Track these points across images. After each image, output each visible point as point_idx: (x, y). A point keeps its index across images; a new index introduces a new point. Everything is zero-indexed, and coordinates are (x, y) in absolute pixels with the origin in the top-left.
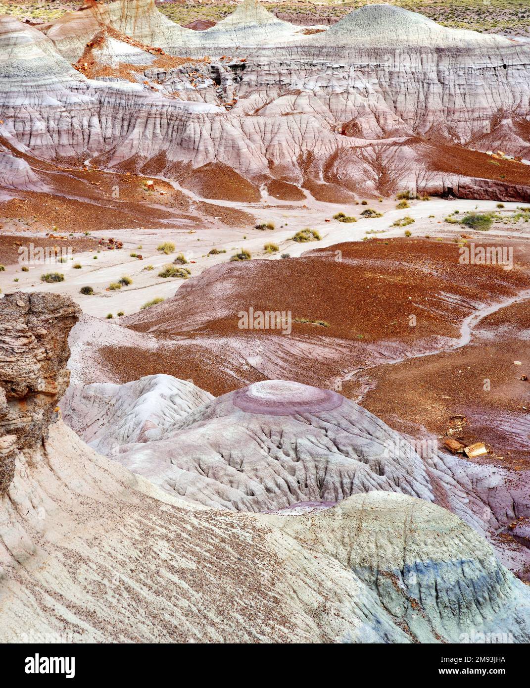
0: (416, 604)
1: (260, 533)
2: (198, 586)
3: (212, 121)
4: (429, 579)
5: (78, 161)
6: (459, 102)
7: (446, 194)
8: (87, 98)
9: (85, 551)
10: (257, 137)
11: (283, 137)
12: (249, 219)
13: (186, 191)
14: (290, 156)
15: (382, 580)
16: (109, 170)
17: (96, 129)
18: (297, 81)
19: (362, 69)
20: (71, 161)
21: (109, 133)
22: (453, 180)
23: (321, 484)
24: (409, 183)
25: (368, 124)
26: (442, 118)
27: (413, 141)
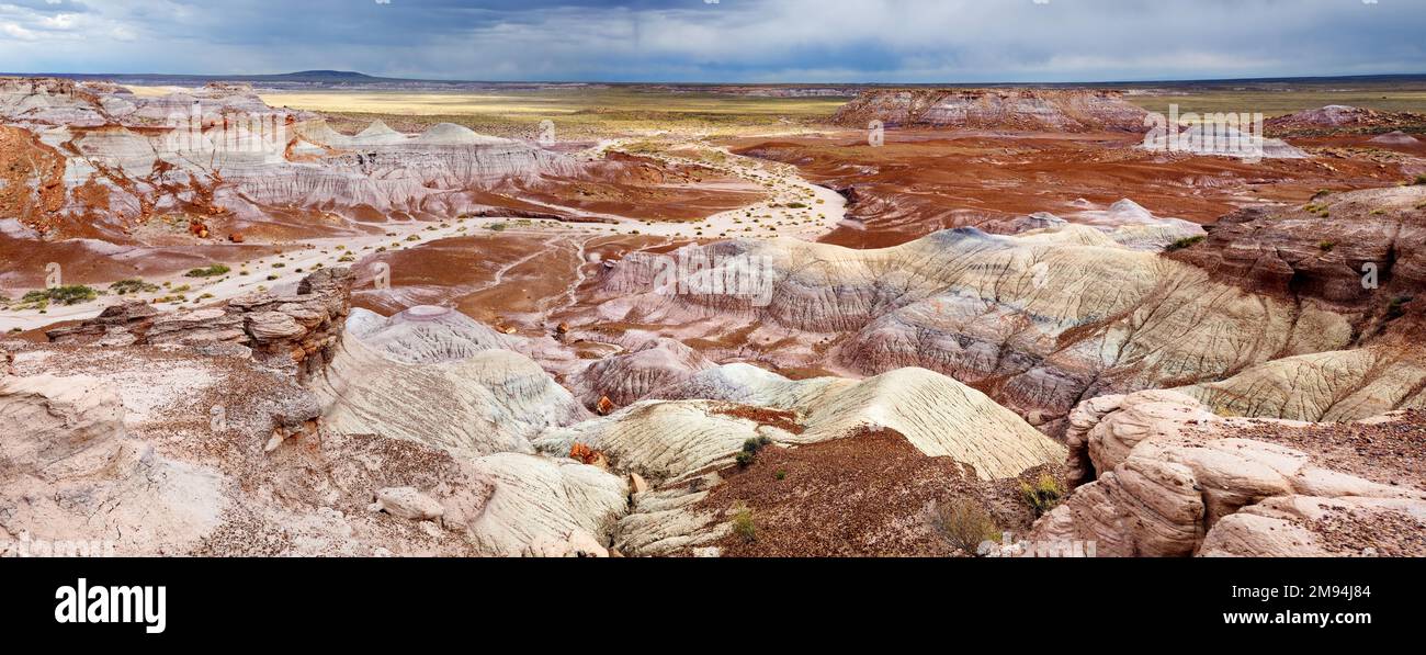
0: (511, 396)
1: (442, 372)
2: (422, 397)
3: (361, 182)
4: (517, 385)
5: (285, 205)
6: (486, 170)
7: (482, 215)
8: (289, 172)
9: (369, 388)
10: (385, 191)
11: (398, 189)
12: (384, 231)
13: (347, 219)
14: (402, 199)
15: (496, 387)
16: (303, 209)
17: (295, 188)
18: (404, 162)
19: (438, 155)
20: (281, 205)
21: (302, 190)
22: (485, 208)
23: (449, 351)
24: (463, 210)
25: (441, 182)
26: (478, 179)
27: (465, 190)
